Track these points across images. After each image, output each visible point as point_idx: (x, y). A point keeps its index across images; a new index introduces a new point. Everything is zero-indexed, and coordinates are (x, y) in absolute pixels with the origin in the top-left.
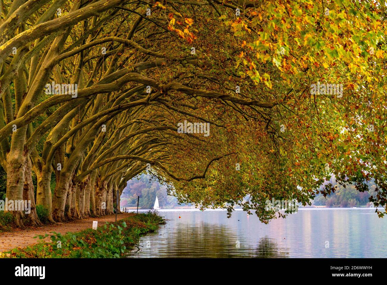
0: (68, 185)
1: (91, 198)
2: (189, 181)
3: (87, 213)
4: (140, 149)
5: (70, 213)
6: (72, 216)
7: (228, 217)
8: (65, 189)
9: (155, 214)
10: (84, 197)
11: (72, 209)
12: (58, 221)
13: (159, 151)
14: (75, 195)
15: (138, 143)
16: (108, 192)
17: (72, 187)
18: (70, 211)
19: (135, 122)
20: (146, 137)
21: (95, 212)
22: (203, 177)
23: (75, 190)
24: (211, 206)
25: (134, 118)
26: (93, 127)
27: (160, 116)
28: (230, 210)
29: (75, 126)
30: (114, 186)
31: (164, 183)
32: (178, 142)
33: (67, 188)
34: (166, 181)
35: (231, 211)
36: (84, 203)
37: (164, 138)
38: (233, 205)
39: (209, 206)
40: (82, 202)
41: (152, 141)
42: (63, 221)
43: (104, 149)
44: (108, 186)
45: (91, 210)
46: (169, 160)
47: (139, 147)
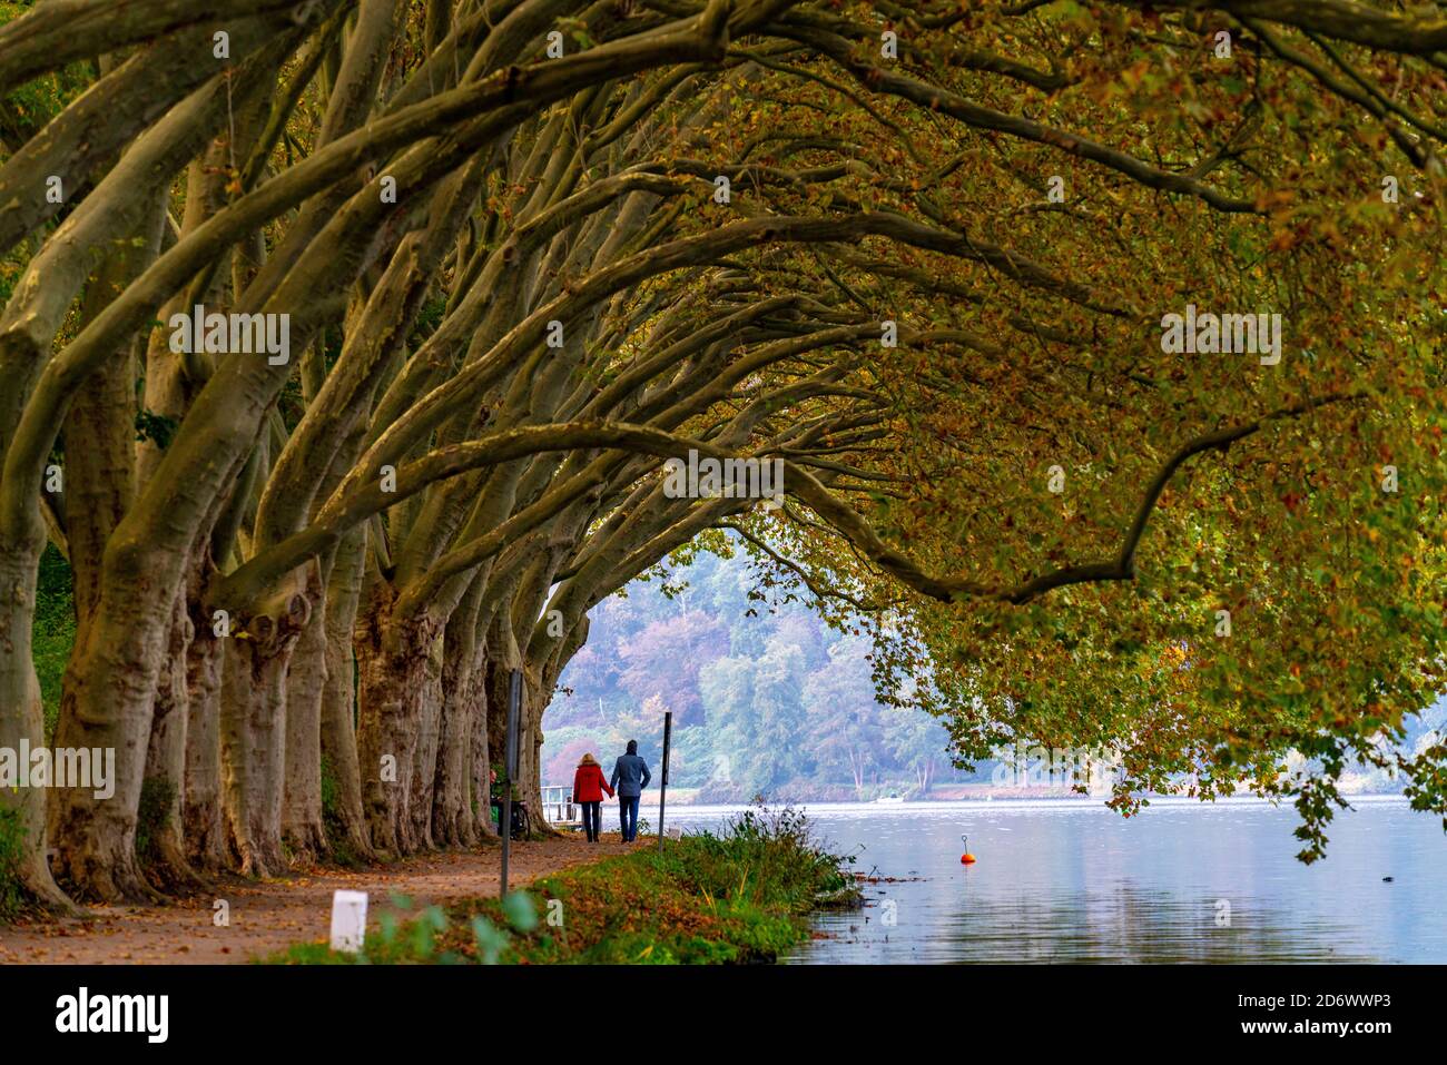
0: (160, 635)
1: (330, 727)
2: (1020, 598)
3: (299, 833)
4: (679, 376)
5: (175, 841)
6: (198, 862)
7: (1306, 858)
8: (138, 668)
9: (788, 840)
10: (280, 719)
11: (192, 811)
12: (91, 895)
13: (813, 391)
14: (212, 706)
15: (662, 339)
16: (449, 685)
17: (194, 655)
18: (176, 821)
19: (634, 185)
20: (716, 292)
21: (359, 830)
22: (1122, 571)
23: (213, 673)
24: (1191, 780)
25: (632, 158)
26: (335, 223)
27: (809, 143)
28: (1315, 806)
29: (207, 216)
30: (495, 643)
31: (853, 619)
32: (940, 324)
33: (156, 657)
34: (864, 606)
35: (1322, 812)
36: (280, 764)
37: (847, 295)
38: (1334, 770)
39: (1173, 780)
40: (263, 757)
41: (758, 318)
42: (131, 896)
43: (420, 380)
44: (454, 645)
45: (328, 815)
46: (881, 455)
47: (670, 363)
